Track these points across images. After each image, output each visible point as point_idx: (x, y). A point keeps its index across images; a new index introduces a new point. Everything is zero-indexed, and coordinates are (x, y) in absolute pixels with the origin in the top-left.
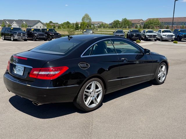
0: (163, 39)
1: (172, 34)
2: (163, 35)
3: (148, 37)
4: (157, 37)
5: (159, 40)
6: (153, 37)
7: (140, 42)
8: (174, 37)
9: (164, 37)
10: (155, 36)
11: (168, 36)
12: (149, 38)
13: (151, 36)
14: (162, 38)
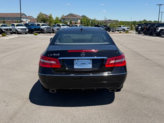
0: (19, 32)
1: (24, 27)
2: (18, 29)
3: (5, 30)
4: (12, 30)
5: (15, 33)
6: (9, 31)
7: (6, 36)
8: (27, 30)
9: (19, 30)
10: (10, 29)
11: (22, 29)
12: (6, 32)
13: (7, 30)
14: (17, 31)
